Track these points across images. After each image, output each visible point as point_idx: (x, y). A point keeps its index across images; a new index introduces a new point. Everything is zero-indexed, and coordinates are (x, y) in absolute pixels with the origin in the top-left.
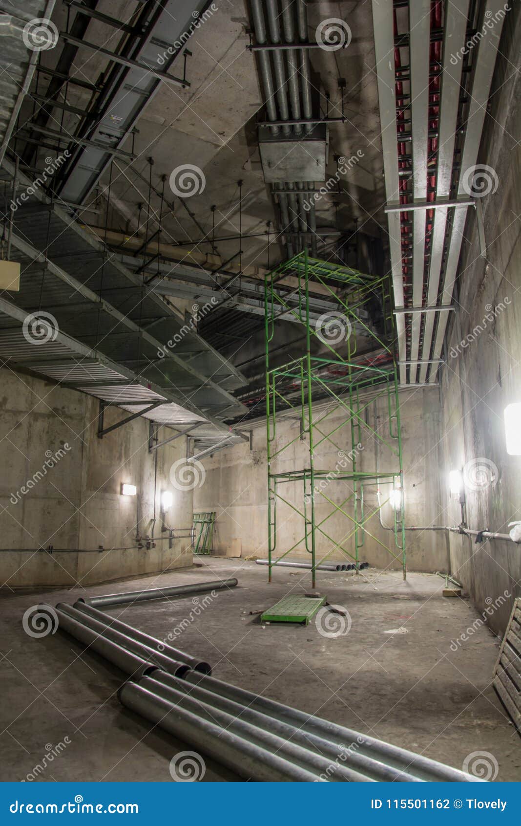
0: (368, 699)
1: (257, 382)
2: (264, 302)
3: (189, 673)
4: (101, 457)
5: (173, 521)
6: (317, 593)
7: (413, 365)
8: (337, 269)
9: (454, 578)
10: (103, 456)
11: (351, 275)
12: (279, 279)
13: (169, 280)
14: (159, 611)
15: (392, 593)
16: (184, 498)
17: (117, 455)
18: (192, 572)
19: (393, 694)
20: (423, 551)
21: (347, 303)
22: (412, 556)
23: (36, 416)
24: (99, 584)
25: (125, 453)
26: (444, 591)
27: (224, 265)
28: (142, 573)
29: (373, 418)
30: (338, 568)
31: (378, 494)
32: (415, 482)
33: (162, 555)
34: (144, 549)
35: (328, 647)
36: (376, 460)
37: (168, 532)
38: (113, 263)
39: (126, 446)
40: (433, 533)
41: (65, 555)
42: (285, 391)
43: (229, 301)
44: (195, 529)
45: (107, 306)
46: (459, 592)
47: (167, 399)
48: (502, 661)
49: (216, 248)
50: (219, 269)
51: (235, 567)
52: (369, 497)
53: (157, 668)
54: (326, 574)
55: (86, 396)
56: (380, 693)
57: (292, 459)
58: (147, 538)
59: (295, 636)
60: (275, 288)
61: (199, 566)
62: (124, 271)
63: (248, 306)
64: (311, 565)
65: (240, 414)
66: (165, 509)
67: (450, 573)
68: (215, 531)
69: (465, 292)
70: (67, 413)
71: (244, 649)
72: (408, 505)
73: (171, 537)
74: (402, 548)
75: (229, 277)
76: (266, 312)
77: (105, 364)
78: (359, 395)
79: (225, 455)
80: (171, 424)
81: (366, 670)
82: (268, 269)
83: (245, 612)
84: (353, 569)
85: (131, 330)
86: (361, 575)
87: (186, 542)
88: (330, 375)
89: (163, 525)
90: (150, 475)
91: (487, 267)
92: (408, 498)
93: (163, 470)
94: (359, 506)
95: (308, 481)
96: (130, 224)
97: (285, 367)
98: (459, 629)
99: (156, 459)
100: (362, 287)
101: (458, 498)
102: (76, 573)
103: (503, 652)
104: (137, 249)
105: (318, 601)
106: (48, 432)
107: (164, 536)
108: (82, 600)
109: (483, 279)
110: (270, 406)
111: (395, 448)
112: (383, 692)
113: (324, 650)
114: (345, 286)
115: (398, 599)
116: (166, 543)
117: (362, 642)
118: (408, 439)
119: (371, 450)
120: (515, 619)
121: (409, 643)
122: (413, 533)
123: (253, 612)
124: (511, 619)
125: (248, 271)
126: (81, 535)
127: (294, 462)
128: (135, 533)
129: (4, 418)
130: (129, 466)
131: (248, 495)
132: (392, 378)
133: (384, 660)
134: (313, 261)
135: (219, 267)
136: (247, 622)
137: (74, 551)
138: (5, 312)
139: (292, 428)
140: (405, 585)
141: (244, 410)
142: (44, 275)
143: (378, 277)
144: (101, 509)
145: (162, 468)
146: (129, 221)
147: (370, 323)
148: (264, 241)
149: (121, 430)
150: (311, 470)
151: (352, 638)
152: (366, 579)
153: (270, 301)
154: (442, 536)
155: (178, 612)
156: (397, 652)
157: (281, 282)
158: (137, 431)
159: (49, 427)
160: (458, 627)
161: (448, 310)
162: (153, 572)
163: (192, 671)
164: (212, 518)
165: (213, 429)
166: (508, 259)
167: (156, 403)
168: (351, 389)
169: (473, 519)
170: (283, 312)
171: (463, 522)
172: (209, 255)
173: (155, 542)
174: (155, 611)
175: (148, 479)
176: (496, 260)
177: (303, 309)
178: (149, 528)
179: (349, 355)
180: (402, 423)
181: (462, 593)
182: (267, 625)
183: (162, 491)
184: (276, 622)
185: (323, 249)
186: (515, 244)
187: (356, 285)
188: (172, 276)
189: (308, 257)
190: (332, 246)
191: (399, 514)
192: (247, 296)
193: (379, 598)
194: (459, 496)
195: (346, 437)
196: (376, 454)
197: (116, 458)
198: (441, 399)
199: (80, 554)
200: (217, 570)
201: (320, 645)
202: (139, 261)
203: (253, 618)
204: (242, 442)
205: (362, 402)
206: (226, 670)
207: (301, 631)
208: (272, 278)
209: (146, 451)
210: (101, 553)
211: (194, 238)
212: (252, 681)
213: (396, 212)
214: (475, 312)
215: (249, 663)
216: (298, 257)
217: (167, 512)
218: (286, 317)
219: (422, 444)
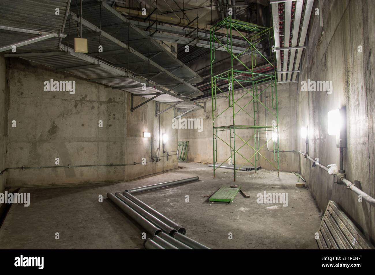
0: (257, 247)
1: (207, 79)
2: (210, 42)
3: (176, 233)
4: (133, 120)
5: (168, 148)
6: (236, 186)
7: (284, 73)
8: (246, 24)
9: (302, 176)
10: (134, 120)
11: (253, 27)
12: (217, 30)
13: (163, 33)
14: (162, 195)
15: (272, 185)
16: (173, 136)
17: (141, 119)
18: (178, 172)
19: (269, 244)
20: (288, 162)
21: (251, 41)
22: (282, 164)
23: (101, 103)
24: (135, 179)
25: (144, 118)
26: (296, 185)
27: (189, 24)
28: (155, 173)
29: (264, 98)
30: (247, 169)
31: (266, 134)
32: (285, 129)
33: (164, 164)
34: (155, 162)
35: (240, 216)
36: (266, 118)
37: (166, 153)
38: (133, 28)
39: (145, 114)
40: (293, 154)
41: (118, 167)
42: (221, 84)
43: (192, 42)
44: (179, 151)
45: (132, 50)
46: (304, 185)
47: (163, 92)
48: (321, 230)
49: (185, 14)
50: (187, 26)
51: (198, 169)
52: (262, 135)
53: (161, 231)
54: (241, 173)
55: (124, 92)
56: (263, 243)
57: (225, 117)
58: (156, 157)
59: (225, 210)
60: (215, 34)
61: (181, 168)
62: (139, 31)
63: (202, 44)
64: (234, 168)
65: (199, 95)
66: (165, 142)
67: (300, 173)
68: (189, 150)
69: (311, 40)
70: (116, 101)
71: (201, 218)
72: (281, 140)
73: (168, 155)
74: (278, 162)
75: (192, 30)
76: (211, 46)
77: (133, 78)
78: (258, 87)
79: (193, 114)
80: (166, 103)
81: (257, 230)
82: (211, 25)
83: (202, 196)
84: (254, 170)
85: (144, 60)
86: (258, 174)
87: (175, 157)
88: (243, 76)
89: (164, 150)
90: (157, 127)
91: (323, 32)
92: (281, 137)
93: (163, 124)
94: (257, 140)
95: (232, 130)
96: (142, 4)
97: (220, 75)
98: (302, 206)
99: (159, 119)
100: (259, 33)
101: (305, 141)
102: (124, 175)
103: (322, 225)
104: (145, 17)
105: (236, 190)
106: (107, 110)
107: (164, 155)
108: (127, 191)
109: (321, 38)
110: (213, 91)
111: (275, 113)
112: (264, 243)
113: (238, 218)
114: (250, 32)
115: (275, 188)
116: (165, 158)
117: (256, 214)
118: (281, 108)
119: (263, 113)
120: (328, 210)
121: (279, 215)
122: (283, 153)
123: (206, 196)
124: (326, 210)
125: (202, 26)
126: (125, 157)
127: (226, 118)
128: (151, 154)
129: (86, 104)
130: (147, 124)
131: (204, 133)
132: (274, 79)
133: (266, 224)
134: (234, 21)
135: (187, 25)
136: (203, 202)
137: (122, 165)
138: (82, 59)
139: (225, 102)
140: (278, 179)
141: (201, 94)
142: (100, 38)
143: (267, 28)
144: (134, 145)
145: (162, 123)
146: (141, 3)
147: (263, 50)
148: (209, 9)
149: (142, 107)
150: (233, 126)
151: (252, 211)
152: (259, 176)
153: (212, 41)
154: (297, 155)
155: (171, 196)
156: (272, 219)
157: (218, 31)
158: (150, 107)
159: (107, 108)
160: (302, 205)
161: (302, 48)
162: (160, 172)
163: (177, 232)
164: (187, 144)
165: (186, 104)
166: (334, 32)
167: (158, 94)
168: (253, 84)
169: (312, 152)
170: (219, 47)
171: (307, 152)
172: (181, 19)
173: (160, 158)
174: (160, 195)
175: (156, 129)
176: (328, 30)
177: (230, 44)
178: (157, 152)
179: (253, 67)
180: (278, 100)
181: (305, 185)
182: (213, 203)
183: (163, 134)
184: (217, 202)
185: (239, 13)
186: (338, 26)
187: (256, 32)
188: (164, 31)
189: (232, 19)
190: (243, 11)
191: (276, 144)
192: (201, 39)
193: (265, 187)
194: (305, 140)
195: (251, 106)
196: (265, 115)
197: (140, 120)
198: (298, 89)
199: (126, 167)
200: (189, 170)
201: (236, 215)
202: (146, 24)
203: (206, 199)
204: (201, 109)
205: (259, 90)
206: (193, 230)
207: (229, 207)
208: (213, 30)
209: (154, 115)
210: (135, 165)
211: (174, 10)
212: (204, 236)
213: (276, 3)
214: (316, 53)
215: (203, 226)
216: (226, 19)
217: (165, 144)
218: (221, 49)
219: (288, 111)
